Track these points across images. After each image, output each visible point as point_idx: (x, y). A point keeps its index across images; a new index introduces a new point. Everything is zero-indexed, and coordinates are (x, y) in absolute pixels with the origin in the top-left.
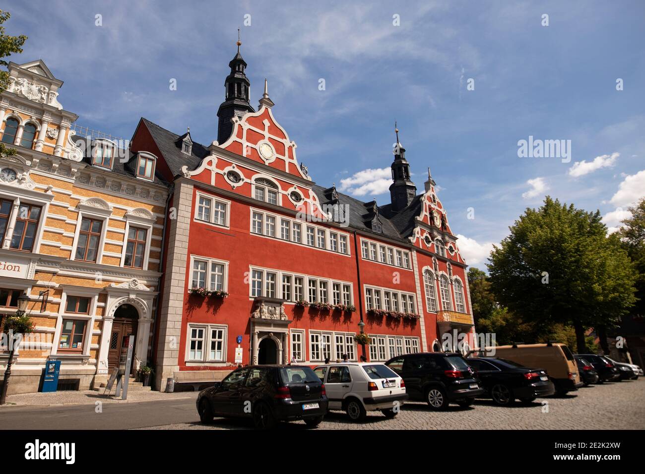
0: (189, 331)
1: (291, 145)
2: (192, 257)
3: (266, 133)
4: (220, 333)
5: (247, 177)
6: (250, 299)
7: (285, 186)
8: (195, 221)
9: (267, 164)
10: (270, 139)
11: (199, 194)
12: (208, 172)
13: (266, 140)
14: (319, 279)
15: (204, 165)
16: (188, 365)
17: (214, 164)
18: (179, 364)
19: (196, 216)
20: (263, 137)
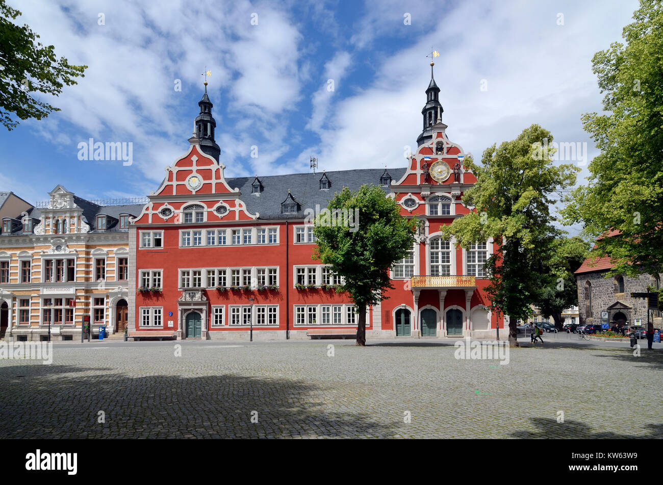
0: (141, 311)
1: (219, 167)
2: (140, 271)
3: (194, 168)
4: (160, 311)
5: (176, 209)
6: (179, 290)
7: (210, 204)
8: (139, 249)
9: (194, 193)
10: (198, 171)
11: (141, 231)
12: (146, 216)
13: (194, 174)
14: (241, 269)
15: (144, 212)
16: (140, 328)
17: (150, 208)
18: (136, 328)
19: (141, 245)
20: (191, 171)
